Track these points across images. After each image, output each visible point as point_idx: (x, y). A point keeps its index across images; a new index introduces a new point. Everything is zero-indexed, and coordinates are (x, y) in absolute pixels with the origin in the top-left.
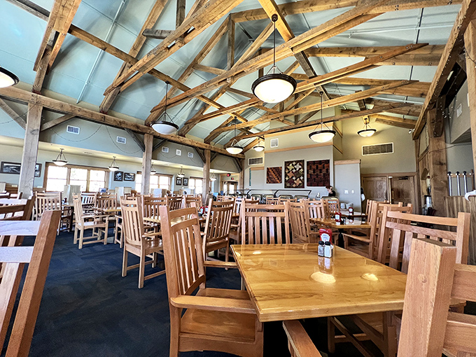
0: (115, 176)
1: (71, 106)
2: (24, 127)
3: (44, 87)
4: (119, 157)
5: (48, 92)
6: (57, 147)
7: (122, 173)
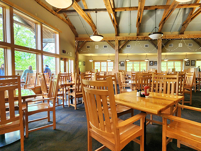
0: (150, 63)
1: (126, 37)
2: (114, 49)
3: (118, 33)
4: (148, 54)
5: (120, 34)
6: (126, 54)
7: (153, 61)
